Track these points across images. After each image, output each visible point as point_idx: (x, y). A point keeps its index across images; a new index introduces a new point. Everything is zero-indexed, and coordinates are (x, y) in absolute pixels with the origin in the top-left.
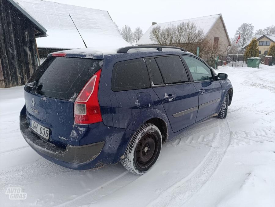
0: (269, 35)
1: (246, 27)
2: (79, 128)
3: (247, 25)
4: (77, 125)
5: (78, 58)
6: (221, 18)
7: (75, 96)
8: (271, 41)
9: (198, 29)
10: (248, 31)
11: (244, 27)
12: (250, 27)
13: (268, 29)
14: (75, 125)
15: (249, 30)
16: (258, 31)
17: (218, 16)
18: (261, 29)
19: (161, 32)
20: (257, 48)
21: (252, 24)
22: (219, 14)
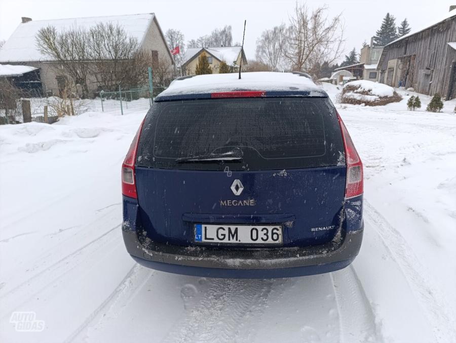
0: (207, 48)
1: (173, 35)
2: (354, 203)
3: (174, 32)
4: (350, 200)
5: (296, 97)
6: (155, 19)
7: (341, 157)
8: (213, 58)
9: (128, 35)
10: (178, 42)
11: (172, 36)
12: (179, 36)
13: (202, 40)
14: (347, 200)
15: (178, 39)
16: (190, 42)
17: (151, 17)
18: (194, 39)
19: (58, 38)
20: (209, 68)
21: (180, 32)
22: (152, 14)
